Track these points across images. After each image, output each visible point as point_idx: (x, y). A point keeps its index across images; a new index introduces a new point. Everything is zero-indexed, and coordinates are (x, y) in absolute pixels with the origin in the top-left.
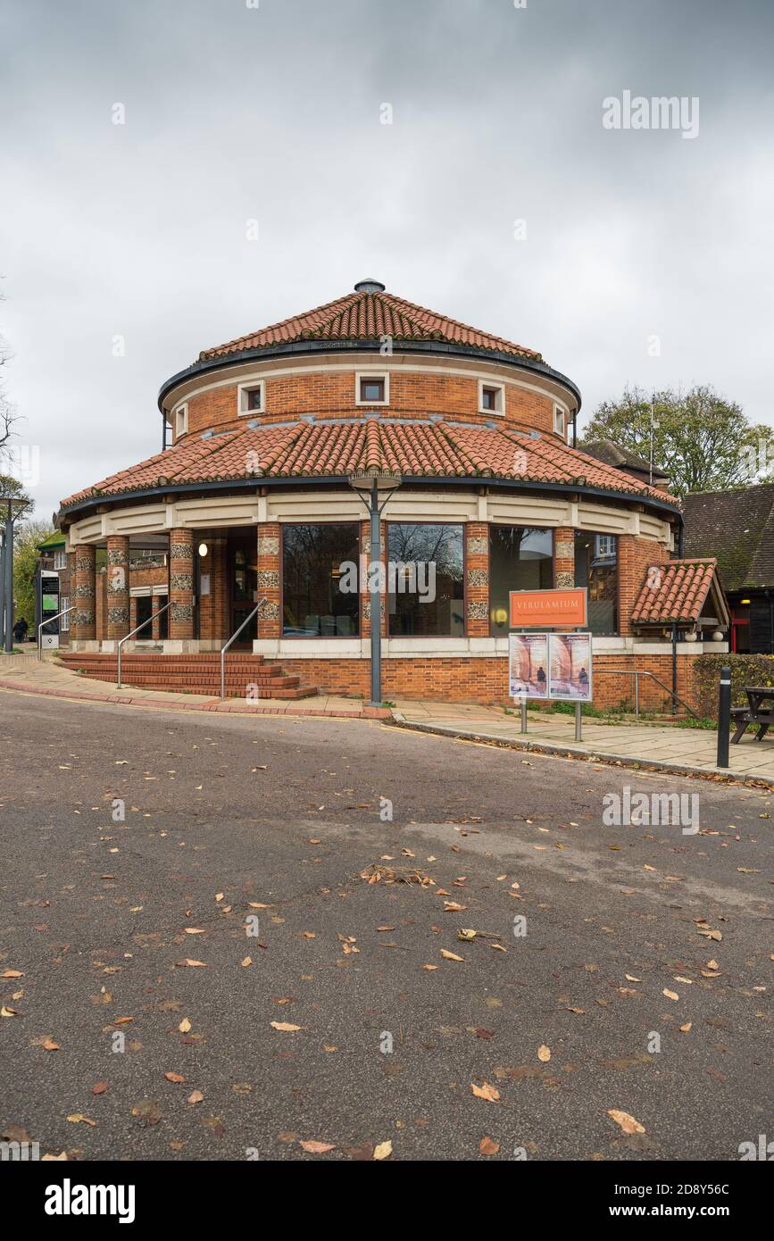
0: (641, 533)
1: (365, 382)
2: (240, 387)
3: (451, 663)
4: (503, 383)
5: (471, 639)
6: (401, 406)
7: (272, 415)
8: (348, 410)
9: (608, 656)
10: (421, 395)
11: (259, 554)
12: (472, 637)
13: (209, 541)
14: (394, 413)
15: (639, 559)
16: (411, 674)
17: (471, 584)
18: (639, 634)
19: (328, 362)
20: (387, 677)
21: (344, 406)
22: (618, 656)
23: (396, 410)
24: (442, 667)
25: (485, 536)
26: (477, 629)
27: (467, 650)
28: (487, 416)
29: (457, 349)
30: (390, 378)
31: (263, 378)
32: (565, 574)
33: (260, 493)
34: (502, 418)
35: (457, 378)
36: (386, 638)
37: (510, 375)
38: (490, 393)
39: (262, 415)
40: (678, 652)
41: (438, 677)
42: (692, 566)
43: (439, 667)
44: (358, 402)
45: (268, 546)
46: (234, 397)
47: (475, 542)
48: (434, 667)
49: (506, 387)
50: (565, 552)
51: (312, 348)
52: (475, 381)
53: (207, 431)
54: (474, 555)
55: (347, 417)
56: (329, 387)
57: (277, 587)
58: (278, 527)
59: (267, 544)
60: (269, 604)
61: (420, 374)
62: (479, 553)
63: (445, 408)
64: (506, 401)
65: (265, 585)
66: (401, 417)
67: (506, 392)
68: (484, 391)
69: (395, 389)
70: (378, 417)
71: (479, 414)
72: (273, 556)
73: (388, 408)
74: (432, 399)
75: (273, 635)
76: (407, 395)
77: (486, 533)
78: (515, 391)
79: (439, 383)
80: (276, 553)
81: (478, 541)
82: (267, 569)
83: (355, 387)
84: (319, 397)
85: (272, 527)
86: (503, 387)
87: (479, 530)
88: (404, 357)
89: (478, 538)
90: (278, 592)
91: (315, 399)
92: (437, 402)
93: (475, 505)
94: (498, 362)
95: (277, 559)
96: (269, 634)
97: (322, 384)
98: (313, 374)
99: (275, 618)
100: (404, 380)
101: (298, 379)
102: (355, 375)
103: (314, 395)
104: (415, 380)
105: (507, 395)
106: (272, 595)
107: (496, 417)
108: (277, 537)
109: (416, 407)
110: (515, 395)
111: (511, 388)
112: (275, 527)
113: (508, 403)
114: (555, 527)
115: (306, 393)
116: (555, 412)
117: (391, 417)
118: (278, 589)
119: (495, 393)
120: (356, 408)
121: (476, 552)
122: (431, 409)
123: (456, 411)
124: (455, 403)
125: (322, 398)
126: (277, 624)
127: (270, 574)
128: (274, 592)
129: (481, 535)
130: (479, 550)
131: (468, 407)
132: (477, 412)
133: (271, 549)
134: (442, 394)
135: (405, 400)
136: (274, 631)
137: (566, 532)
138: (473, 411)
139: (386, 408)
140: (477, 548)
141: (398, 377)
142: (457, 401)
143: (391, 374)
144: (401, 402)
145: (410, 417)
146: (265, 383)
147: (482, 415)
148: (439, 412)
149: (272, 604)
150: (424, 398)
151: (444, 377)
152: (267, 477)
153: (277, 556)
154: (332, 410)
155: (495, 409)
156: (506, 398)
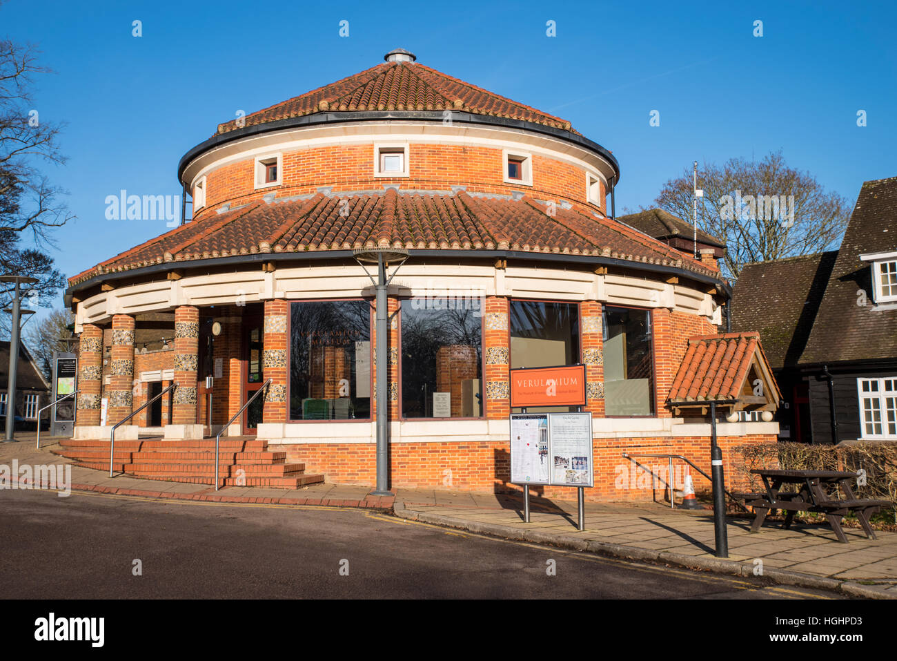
0: (677, 305)
1: (383, 150)
2: (257, 159)
3: (468, 447)
4: (530, 152)
5: (490, 421)
6: (421, 177)
7: (288, 187)
8: (366, 181)
9: (643, 438)
10: (442, 166)
11: (265, 332)
12: (491, 418)
13: (223, 319)
14: (414, 184)
15: (677, 334)
16: (425, 459)
17: (489, 363)
18: (677, 414)
19: (346, 132)
20: (399, 463)
21: (363, 177)
22: (655, 438)
23: (417, 181)
24: (458, 451)
25: (504, 311)
26: (497, 410)
27: (486, 433)
28: (513, 186)
29: (480, 119)
30: (411, 148)
31: (280, 150)
32: (593, 350)
33: (267, 268)
34: (529, 188)
35: (480, 148)
36: (398, 420)
37: (538, 143)
38: (515, 165)
39: (278, 188)
40: (718, 434)
41: (455, 462)
42: (733, 341)
43: (456, 451)
44: (376, 174)
45: (276, 325)
46: (251, 170)
47: (494, 317)
48: (449, 451)
49: (533, 157)
50: (592, 326)
51: (329, 120)
52: (497, 152)
53: (223, 204)
54: (492, 332)
55: (365, 189)
56: (347, 158)
57: (283, 367)
58: (286, 304)
59: (274, 322)
60: (275, 385)
61: (442, 144)
62: (498, 329)
63: (468, 178)
64: (533, 170)
65: (271, 365)
66: (422, 189)
67: (533, 161)
68: (509, 160)
69: (414, 159)
70: (397, 188)
71: (505, 184)
72: (280, 334)
73: (408, 179)
74: (454, 169)
75: (278, 418)
76: (427, 165)
77: (505, 308)
78: (544, 161)
79: (461, 152)
80: (283, 331)
81: (497, 316)
82: (273, 348)
83: (373, 157)
84: (336, 168)
85: (279, 304)
86: (529, 156)
87: (497, 304)
88: (424, 127)
89: (497, 314)
90: (285, 372)
91: (333, 170)
92: (459, 172)
93: (493, 278)
94: (523, 131)
95: (284, 338)
96: (275, 418)
97: (340, 156)
98: (330, 145)
99: (281, 400)
100: (425, 151)
101: (316, 151)
102: (373, 145)
103: (332, 167)
104: (436, 150)
105: (534, 163)
106: (278, 376)
107: (523, 187)
108: (284, 314)
109: (437, 178)
110: (543, 164)
111: (541, 158)
112: (282, 304)
113: (536, 172)
114: (581, 301)
115: (323, 165)
116: (588, 181)
117: (411, 188)
118: (284, 369)
119: (521, 162)
120: (375, 179)
121: (495, 328)
122: (453, 180)
123: (480, 181)
124: (479, 174)
125: (340, 170)
126: (283, 407)
127: (276, 354)
128: (280, 372)
129: (499, 309)
130: (498, 325)
131: (492, 178)
132: (501, 181)
133: (278, 328)
134: (464, 164)
135: (426, 171)
136: (280, 414)
137: (591, 305)
138: (498, 181)
139: (406, 179)
140: (495, 323)
141: (419, 148)
142: (480, 171)
143: (410, 145)
144: (422, 174)
145: (431, 188)
146: (282, 155)
147: (507, 185)
148: (461, 183)
149: (278, 386)
150: (446, 169)
151: (466, 147)
152: (273, 252)
153: (284, 334)
154: (350, 182)
155: (520, 178)
156: (533, 167)
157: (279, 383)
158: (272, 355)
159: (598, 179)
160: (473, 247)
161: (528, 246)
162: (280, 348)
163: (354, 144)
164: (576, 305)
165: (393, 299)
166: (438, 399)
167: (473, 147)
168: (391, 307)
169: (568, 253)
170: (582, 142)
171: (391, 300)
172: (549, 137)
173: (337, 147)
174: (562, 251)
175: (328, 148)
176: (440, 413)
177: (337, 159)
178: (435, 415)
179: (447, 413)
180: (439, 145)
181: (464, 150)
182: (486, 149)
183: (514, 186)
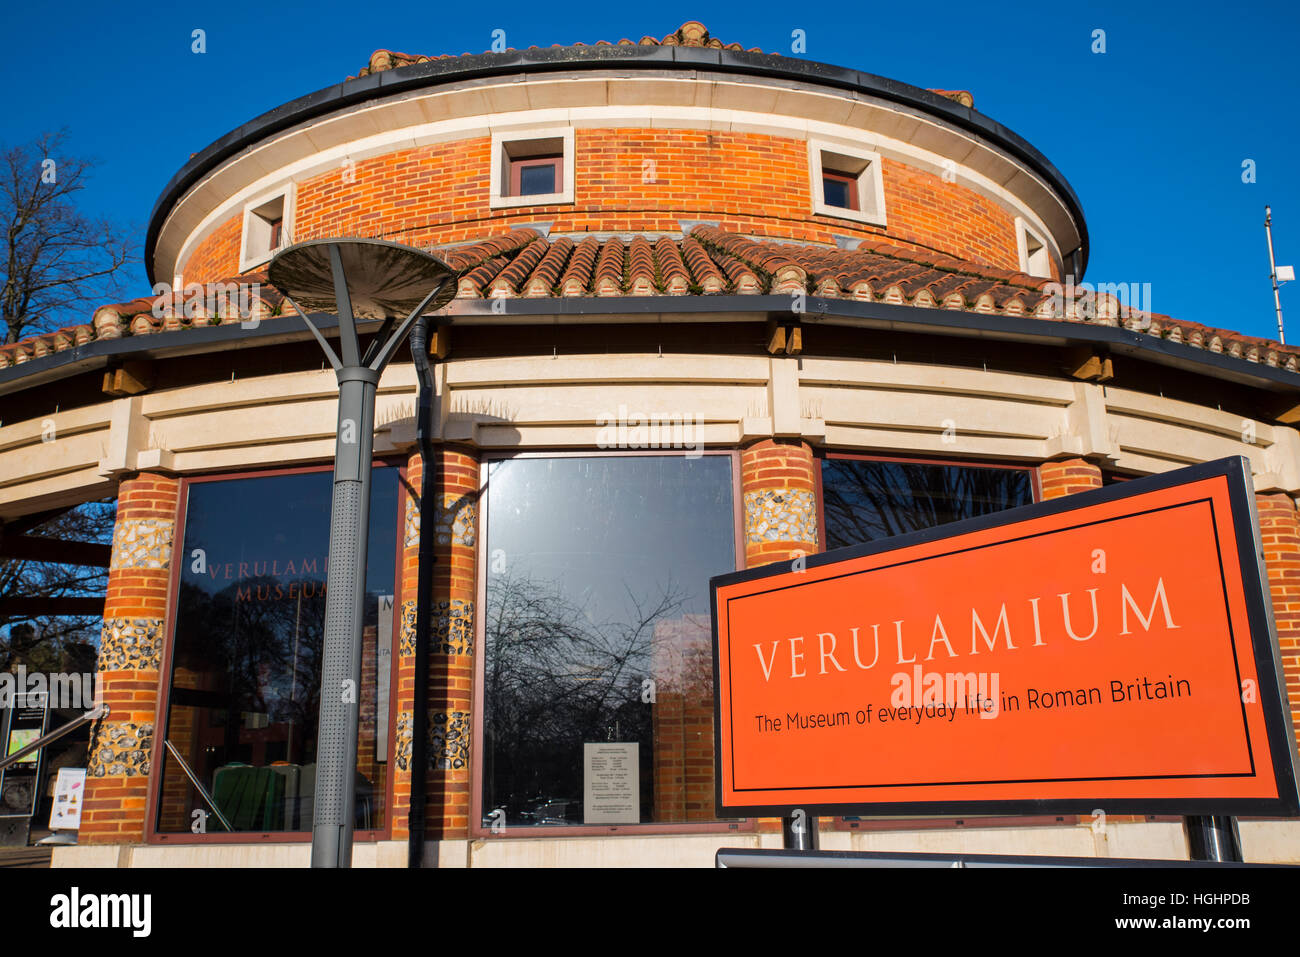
1: (516, 152)
2: (247, 210)
4: (876, 149)
6: (604, 203)
8: (473, 221)
14: (588, 219)
19: (427, 113)
21: (465, 212)
23: (594, 212)
25: (804, 484)
28: (837, 223)
29: (746, 61)
30: (578, 139)
31: (291, 179)
34: (878, 229)
35: (750, 136)
36: (465, 834)
38: (840, 181)
44: (497, 203)
45: (139, 546)
47: (770, 504)
49: (885, 162)
52: (792, 148)
54: (766, 547)
55: (469, 237)
56: (430, 173)
57: (148, 669)
58: (175, 489)
59: (131, 537)
60: (115, 724)
61: (656, 126)
62: (786, 539)
63: (722, 204)
64: (886, 191)
65: (112, 662)
66: (605, 229)
67: (884, 172)
68: (825, 170)
69: (589, 164)
70: (545, 230)
71: (816, 219)
72: (146, 573)
73: (572, 208)
74: (686, 183)
75: (115, 827)
76: (620, 176)
77: (805, 475)
78: (912, 175)
79: (704, 145)
80: (155, 565)
81: (778, 500)
82: (120, 613)
83: (488, 165)
84: (406, 199)
85: (150, 486)
86: (876, 159)
87: (777, 463)
88: (607, 82)
89: (779, 492)
90: (155, 686)
91: (397, 205)
92: (700, 190)
93: (765, 389)
94: (855, 95)
95: (156, 583)
96: (106, 828)
97: (417, 170)
98: (392, 150)
99: (129, 772)
100: (615, 143)
101: (363, 167)
102: (489, 139)
103: (396, 198)
104: (641, 142)
105: (889, 180)
106: (128, 696)
107: (863, 227)
108: (166, 516)
109: (643, 203)
110: (910, 181)
111: (904, 166)
112: (160, 487)
113: (894, 197)
114: (1037, 462)
115: (376, 196)
116: (1022, 246)
117: (578, 230)
118: (151, 675)
119: (855, 176)
120: (492, 215)
121: (774, 537)
122: (685, 207)
123: (752, 211)
124: (749, 193)
125: (414, 201)
126: (136, 793)
127: (128, 631)
128: (134, 686)
129: (786, 479)
130: (783, 527)
131: (784, 203)
132: (808, 212)
133: (140, 554)
134: (710, 171)
135: (616, 189)
136: (123, 815)
137: (1069, 472)
138: (797, 211)
139: (566, 209)
140: (775, 521)
141: (600, 138)
142: (752, 187)
143: (578, 132)
144: (606, 195)
145: (630, 227)
146: (296, 189)
147: (822, 220)
148: (706, 213)
149: (124, 727)
150: (667, 183)
151: (718, 133)
152: (128, 334)
153: (157, 573)
154: (435, 226)
155: (856, 208)
156: (886, 185)
157: (127, 717)
158: (116, 634)
159: (1043, 242)
160: (695, 290)
161: (865, 287)
162: (142, 613)
163: (446, 140)
164: (1025, 474)
165: (460, 456)
166: (598, 764)
167: (731, 134)
168: (454, 479)
169: (992, 311)
170: (1002, 135)
171: (455, 459)
172: (923, 114)
173: (408, 153)
174: (971, 305)
175: (389, 157)
176: (608, 809)
177: (408, 177)
178: (590, 814)
179: (629, 808)
180: (646, 130)
181: (712, 139)
182: (767, 137)
183: (840, 223)
